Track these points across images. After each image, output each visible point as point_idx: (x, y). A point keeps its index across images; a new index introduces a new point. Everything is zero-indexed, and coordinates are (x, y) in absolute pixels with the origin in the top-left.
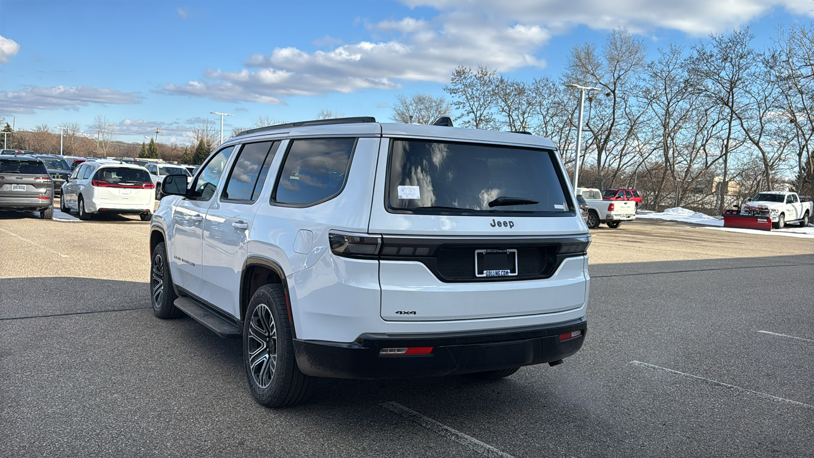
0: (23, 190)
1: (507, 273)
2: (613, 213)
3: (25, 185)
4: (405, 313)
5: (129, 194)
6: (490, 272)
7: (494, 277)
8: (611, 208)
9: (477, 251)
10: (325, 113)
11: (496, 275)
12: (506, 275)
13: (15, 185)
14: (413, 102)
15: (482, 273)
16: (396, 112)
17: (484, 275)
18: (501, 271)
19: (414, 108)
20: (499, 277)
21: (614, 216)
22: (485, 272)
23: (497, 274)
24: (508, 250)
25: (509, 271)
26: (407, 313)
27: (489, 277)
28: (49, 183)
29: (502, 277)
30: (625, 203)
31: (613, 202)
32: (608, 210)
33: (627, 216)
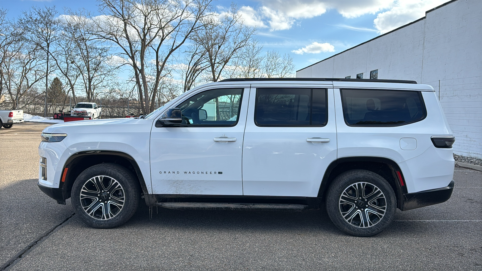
2: (12, 118)
8: (10, 115)
21: (13, 120)
30: (19, 112)
31: (12, 111)
32: (9, 117)
33: (20, 120)
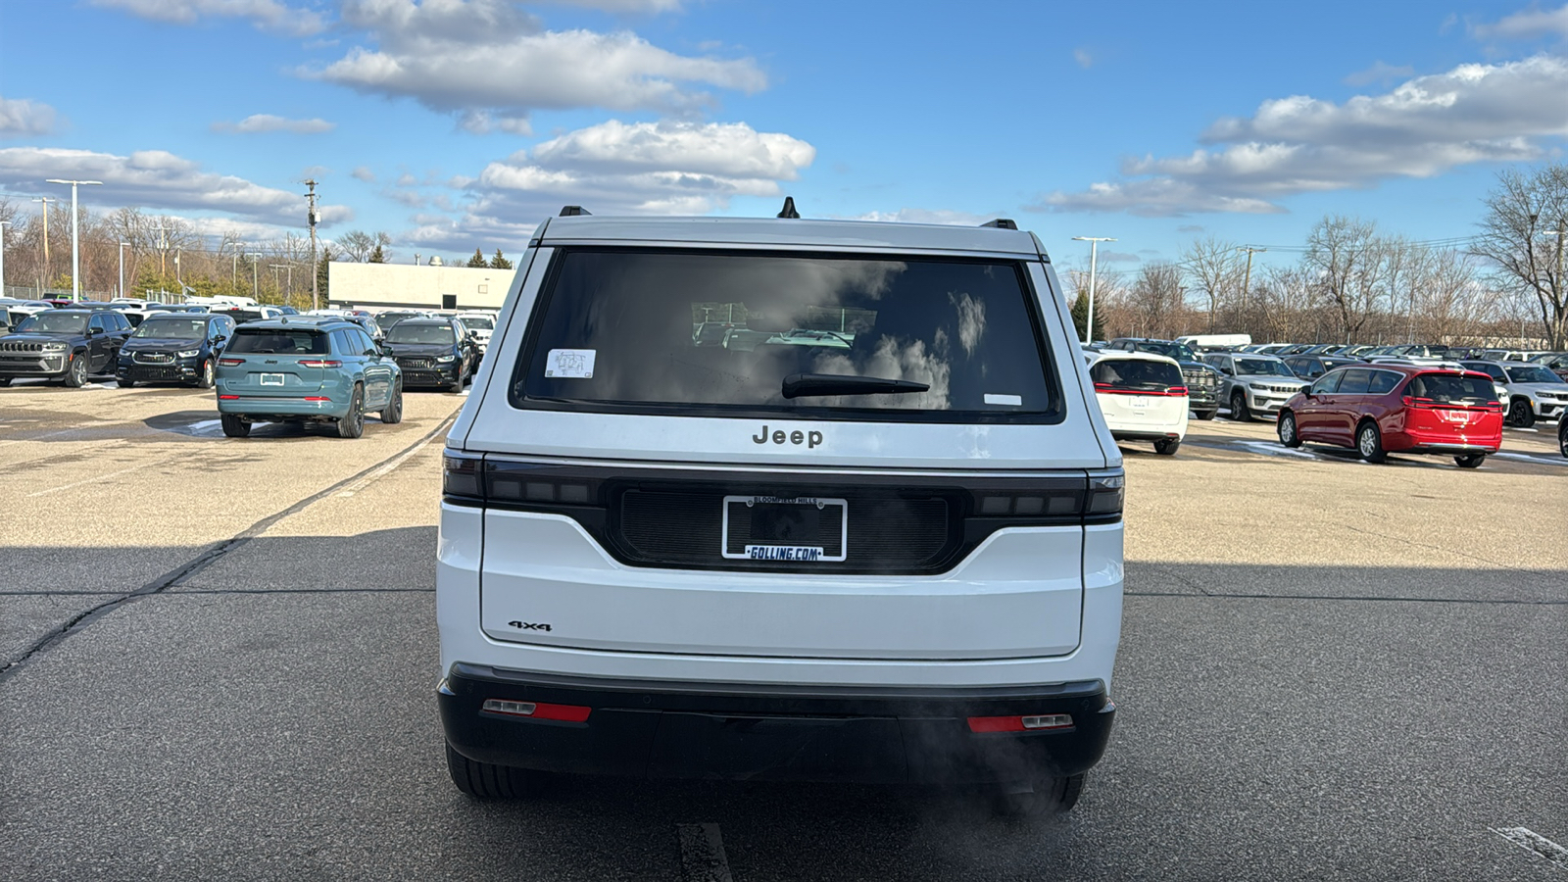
1: (814, 553)
4: (528, 626)
6: (763, 549)
7: (772, 561)
9: (727, 499)
10: (1331, 222)
11: (779, 558)
12: (810, 559)
14: (1537, 183)
15: (741, 551)
16: (1493, 210)
17: (747, 556)
18: (795, 548)
19: (1539, 196)
20: (789, 562)
22: (749, 548)
23: (783, 555)
24: (819, 500)
25: (820, 549)
26: (532, 626)
27: (761, 561)
29: (797, 562)
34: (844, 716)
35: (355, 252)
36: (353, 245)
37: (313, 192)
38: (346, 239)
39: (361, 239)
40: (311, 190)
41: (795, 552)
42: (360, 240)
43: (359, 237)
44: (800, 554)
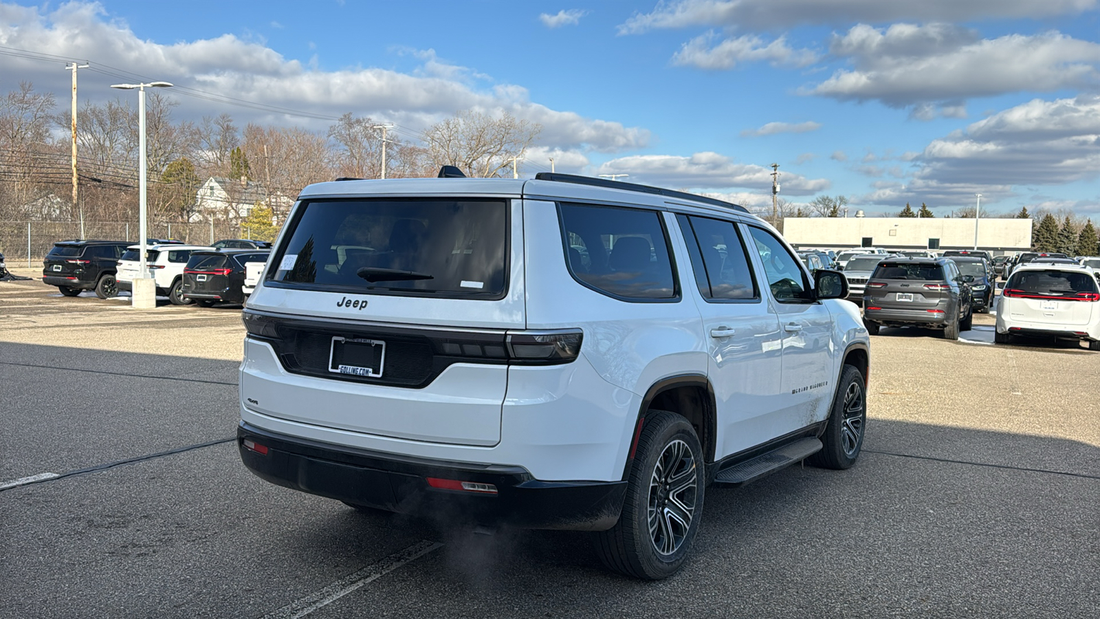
0: (908, 300)
1: (368, 372)
3: (912, 294)
5: (1056, 308)
6: (346, 367)
7: (349, 375)
9: (334, 338)
11: (352, 373)
12: (365, 375)
13: (901, 294)
15: (337, 369)
17: (339, 371)
18: (360, 368)
20: (356, 376)
22: (340, 366)
23: (354, 371)
24: (372, 341)
25: (371, 370)
27: (344, 374)
28: (943, 292)
29: (360, 376)
34: (363, 467)
35: (822, 211)
36: (821, 206)
37: (777, 171)
38: (816, 201)
39: (827, 201)
40: (775, 170)
41: (360, 371)
42: (825, 201)
43: (825, 200)
44: (361, 372)
